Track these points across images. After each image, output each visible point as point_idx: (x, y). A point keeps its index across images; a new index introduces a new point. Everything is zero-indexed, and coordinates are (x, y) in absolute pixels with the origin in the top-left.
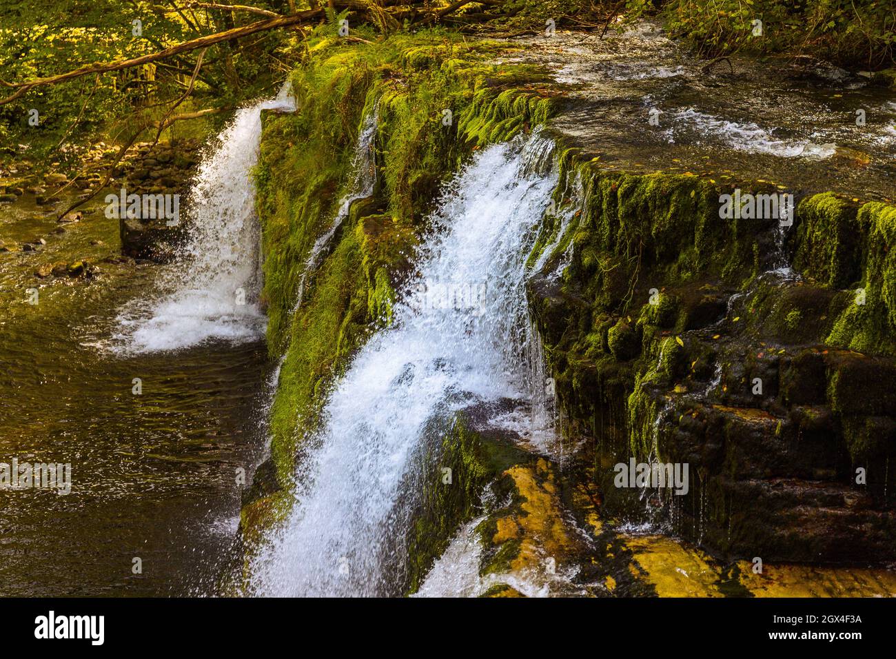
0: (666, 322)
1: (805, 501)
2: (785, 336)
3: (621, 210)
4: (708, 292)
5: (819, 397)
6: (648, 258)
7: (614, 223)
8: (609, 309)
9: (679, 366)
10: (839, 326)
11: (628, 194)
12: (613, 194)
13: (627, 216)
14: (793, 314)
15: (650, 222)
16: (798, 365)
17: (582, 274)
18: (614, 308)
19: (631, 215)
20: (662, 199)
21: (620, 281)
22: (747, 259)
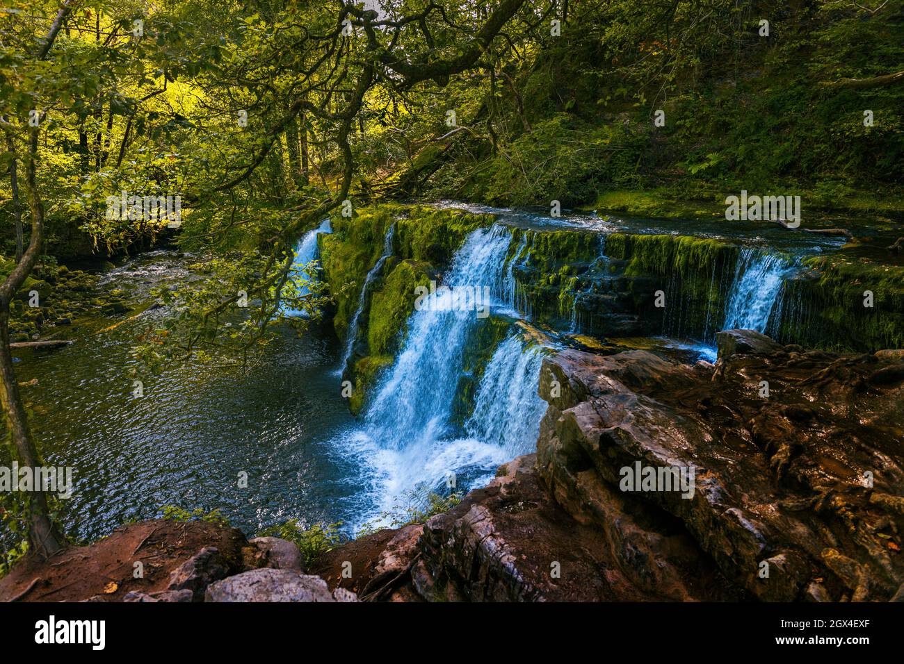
0: (569, 273)
1: (624, 319)
2: (611, 274)
3: (549, 242)
4: (581, 264)
5: (625, 290)
6: (558, 256)
7: (546, 247)
8: (547, 272)
9: (578, 286)
10: (628, 270)
11: (551, 238)
12: (546, 238)
13: (551, 244)
14: (613, 267)
15: (559, 245)
16: (618, 281)
17: (534, 262)
18: (549, 271)
19: (553, 244)
20: (563, 238)
21: (550, 263)
22: (592, 254)
